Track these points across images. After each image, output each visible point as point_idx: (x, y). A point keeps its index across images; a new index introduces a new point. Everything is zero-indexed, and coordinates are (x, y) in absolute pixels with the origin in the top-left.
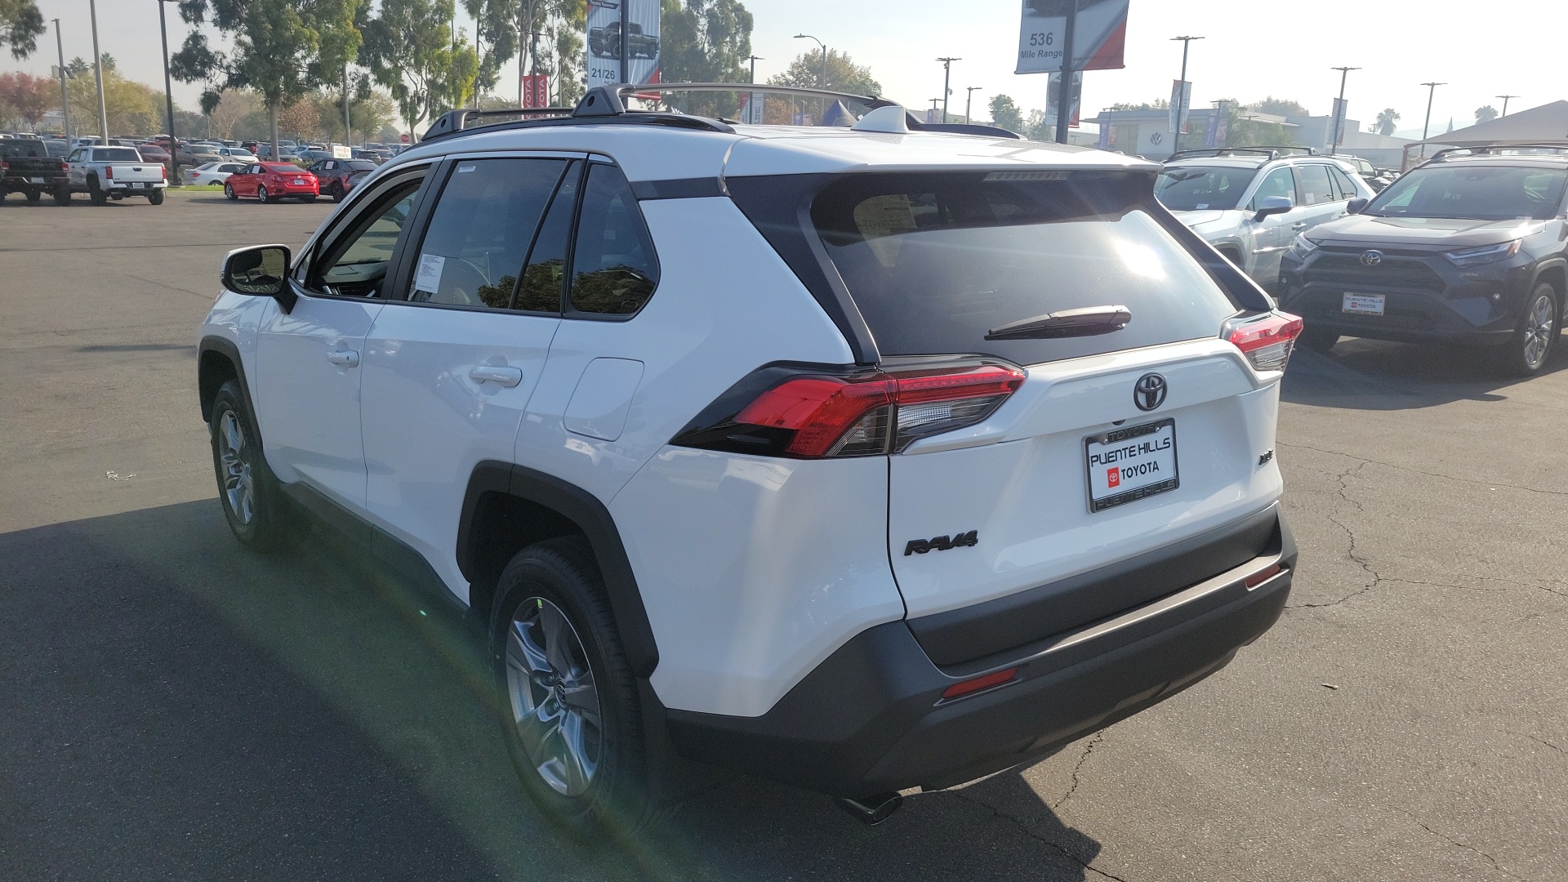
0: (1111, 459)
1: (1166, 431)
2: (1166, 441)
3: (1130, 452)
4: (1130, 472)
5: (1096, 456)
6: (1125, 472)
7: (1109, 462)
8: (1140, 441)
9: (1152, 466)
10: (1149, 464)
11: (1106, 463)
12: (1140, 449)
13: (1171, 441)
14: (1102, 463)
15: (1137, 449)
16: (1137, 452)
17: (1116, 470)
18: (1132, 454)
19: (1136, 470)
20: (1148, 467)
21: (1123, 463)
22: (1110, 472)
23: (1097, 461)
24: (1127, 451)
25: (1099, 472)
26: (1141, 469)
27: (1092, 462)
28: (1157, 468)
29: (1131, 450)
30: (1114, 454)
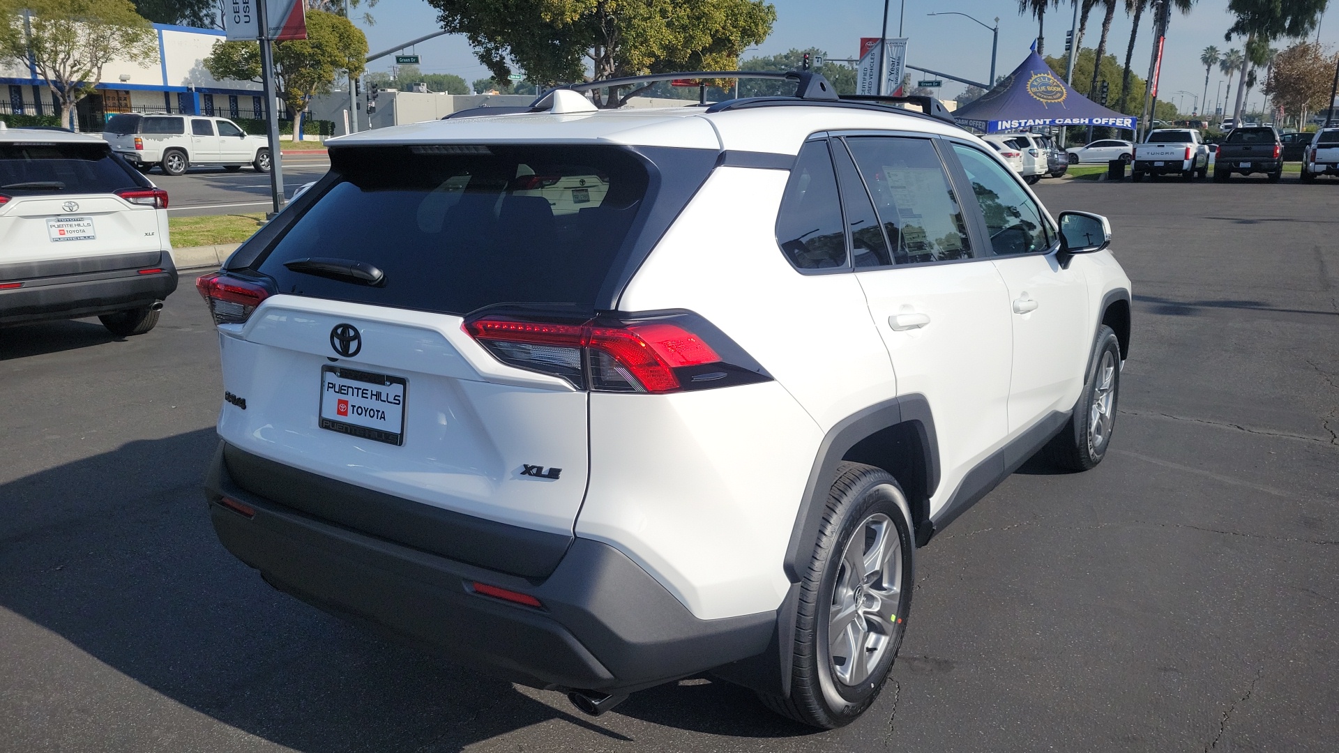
0: (342, 391)
1: (397, 389)
2: (396, 398)
3: (363, 393)
4: (360, 411)
5: (332, 384)
6: (355, 409)
7: (341, 393)
8: (375, 388)
9: (380, 414)
10: (378, 411)
11: (338, 392)
12: (372, 395)
13: (401, 399)
14: (336, 392)
15: (369, 393)
16: (369, 396)
17: (346, 403)
18: (364, 395)
19: (366, 411)
20: (376, 413)
21: (354, 400)
22: (340, 402)
23: (332, 388)
24: (360, 391)
25: (331, 398)
26: (372, 413)
27: (329, 387)
28: (384, 418)
29: (364, 392)
30: (346, 388)
